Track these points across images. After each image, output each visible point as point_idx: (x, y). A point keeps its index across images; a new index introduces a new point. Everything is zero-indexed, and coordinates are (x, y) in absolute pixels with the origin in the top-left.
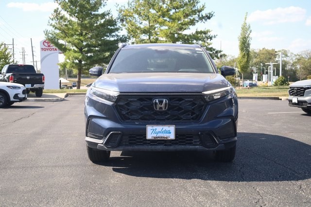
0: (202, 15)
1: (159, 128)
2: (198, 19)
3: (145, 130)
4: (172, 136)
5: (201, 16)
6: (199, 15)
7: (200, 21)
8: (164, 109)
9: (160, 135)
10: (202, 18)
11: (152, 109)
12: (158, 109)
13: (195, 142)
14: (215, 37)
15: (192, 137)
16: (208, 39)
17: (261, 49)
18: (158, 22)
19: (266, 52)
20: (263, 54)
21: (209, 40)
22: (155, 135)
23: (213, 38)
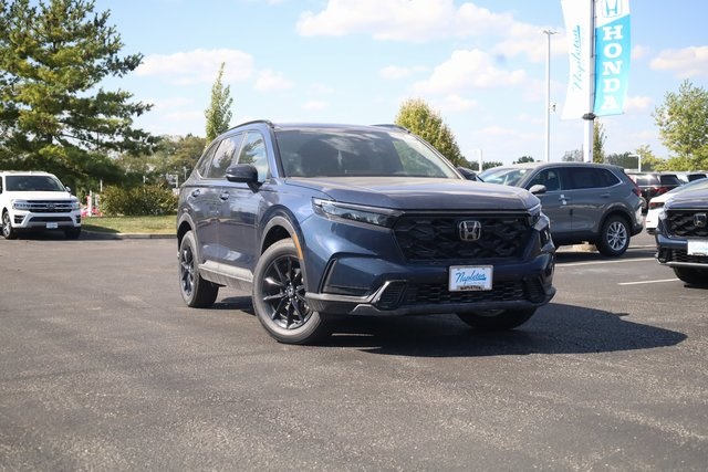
0: (117, 60)
1: (468, 271)
2: (106, 68)
3: (447, 275)
4: (487, 285)
5: (114, 62)
6: (110, 61)
7: (111, 74)
8: (475, 239)
9: (470, 283)
10: (117, 67)
11: (457, 239)
12: (466, 239)
13: (517, 293)
14: (148, 108)
15: (513, 285)
16: (133, 112)
17: (184, 136)
18: (19, 69)
19: (193, 143)
20: (186, 146)
21: (136, 113)
22: (462, 284)
23: (145, 111)
